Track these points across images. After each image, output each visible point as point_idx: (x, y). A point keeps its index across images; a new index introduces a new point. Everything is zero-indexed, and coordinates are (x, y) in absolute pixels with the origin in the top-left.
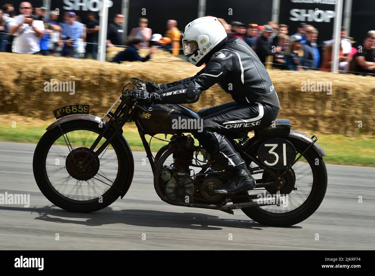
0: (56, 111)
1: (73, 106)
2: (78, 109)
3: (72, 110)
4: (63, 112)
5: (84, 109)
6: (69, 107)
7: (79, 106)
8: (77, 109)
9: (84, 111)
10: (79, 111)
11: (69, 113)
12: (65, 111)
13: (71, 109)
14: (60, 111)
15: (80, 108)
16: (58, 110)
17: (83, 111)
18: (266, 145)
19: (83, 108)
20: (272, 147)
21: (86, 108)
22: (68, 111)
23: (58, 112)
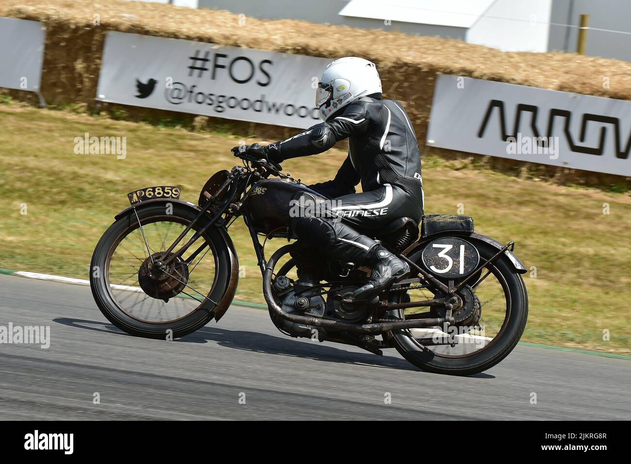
0: (132, 193)
1: (157, 188)
2: (164, 192)
3: (156, 193)
4: (142, 195)
5: (172, 193)
6: (152, 190)
7: (166, 188)
8: (162, 193)
9: (173, 195)
10: (165, 194)
11: (150, 197)
12: (145, 193)
13: (154, 191)
14: (138, 194)
15: (166, 191)
16: (136, 192)
17: (171, 195)
18: (435, 246)
19: (171, 190)
20: (443, 249)
21: (175, 191)
22: (150, 194)
23: (135, 195)
